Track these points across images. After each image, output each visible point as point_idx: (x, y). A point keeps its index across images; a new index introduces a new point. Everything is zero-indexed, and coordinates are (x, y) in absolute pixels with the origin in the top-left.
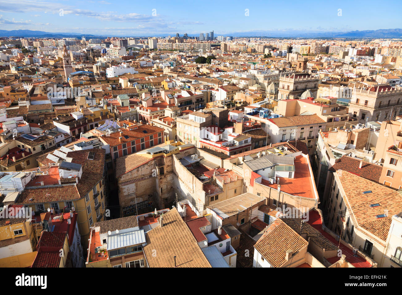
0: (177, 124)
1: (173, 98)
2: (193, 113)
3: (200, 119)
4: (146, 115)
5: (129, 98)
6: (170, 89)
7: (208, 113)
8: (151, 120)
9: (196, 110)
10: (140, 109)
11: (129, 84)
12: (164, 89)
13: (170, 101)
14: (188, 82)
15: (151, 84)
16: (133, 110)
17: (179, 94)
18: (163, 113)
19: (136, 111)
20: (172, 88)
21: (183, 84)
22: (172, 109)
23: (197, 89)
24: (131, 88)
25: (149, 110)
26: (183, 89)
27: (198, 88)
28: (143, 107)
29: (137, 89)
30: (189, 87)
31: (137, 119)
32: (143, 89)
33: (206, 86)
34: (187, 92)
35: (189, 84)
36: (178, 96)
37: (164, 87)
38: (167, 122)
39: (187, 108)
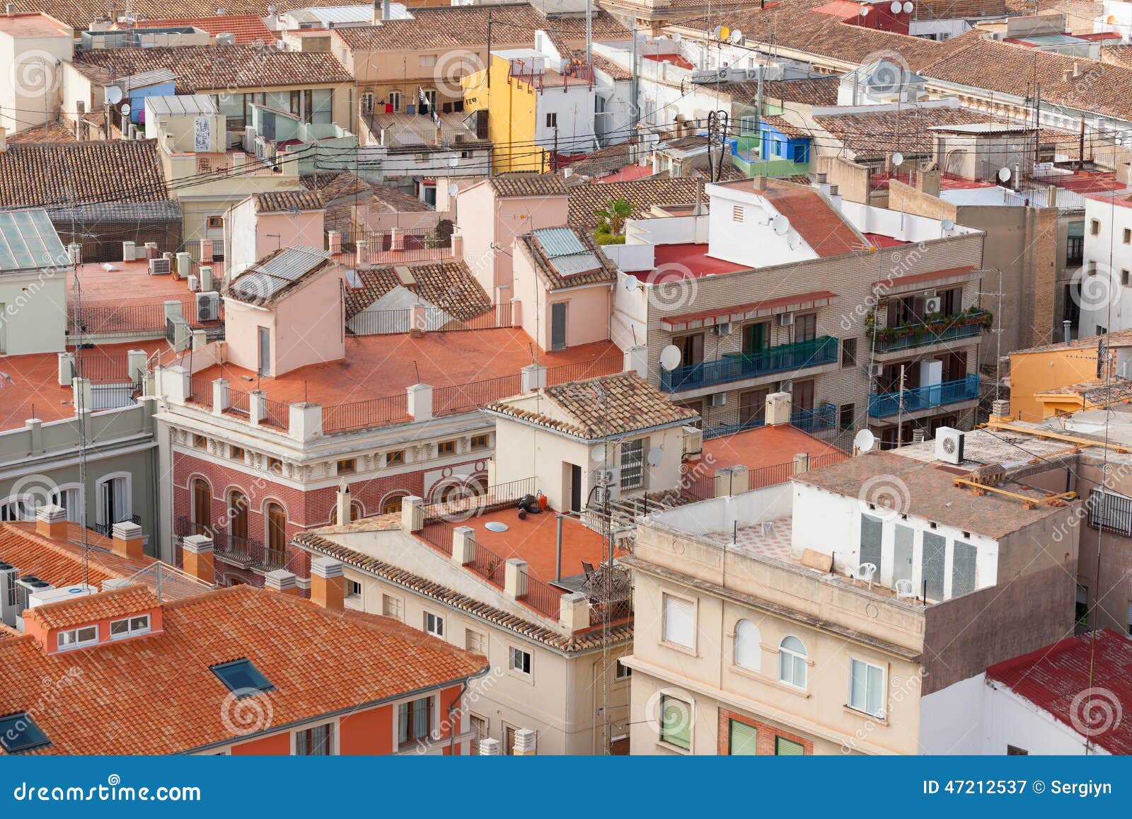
0: (644, 598)
1: (606, 275)
2: (846, 467)
3: (933, 546)
4: (262, 472)
5: (72, 253)
6: (558, 160)
7: (1030, 476)
8: (324, 533)
9: (887, 438)
10: (197, 393)
11: (78, 88)
12: (493, 166)
13: (558, 314)
14: (787, 89)
15: (341, 91)
16: (118, 403)
17: (678, 230)
18: (464, 453)
19: (147, 418)
20: (587, 147)
21: (722, 104)
22: (581, 410)
23: (901, 175)
24: (96, 134)
25: (297, 415)
26: (725, 172)
27: (915, 159)
28: (225, 366)
29: (164, 146)
30: (800, 147)
31: (147, 516)
32: (238, 158)
33: (1016, 145)
34: (782, 205)
35: (801, 116)
36: (664, 253)
37: (499, 133)
38: (511, 573)
39: (776, 408)
